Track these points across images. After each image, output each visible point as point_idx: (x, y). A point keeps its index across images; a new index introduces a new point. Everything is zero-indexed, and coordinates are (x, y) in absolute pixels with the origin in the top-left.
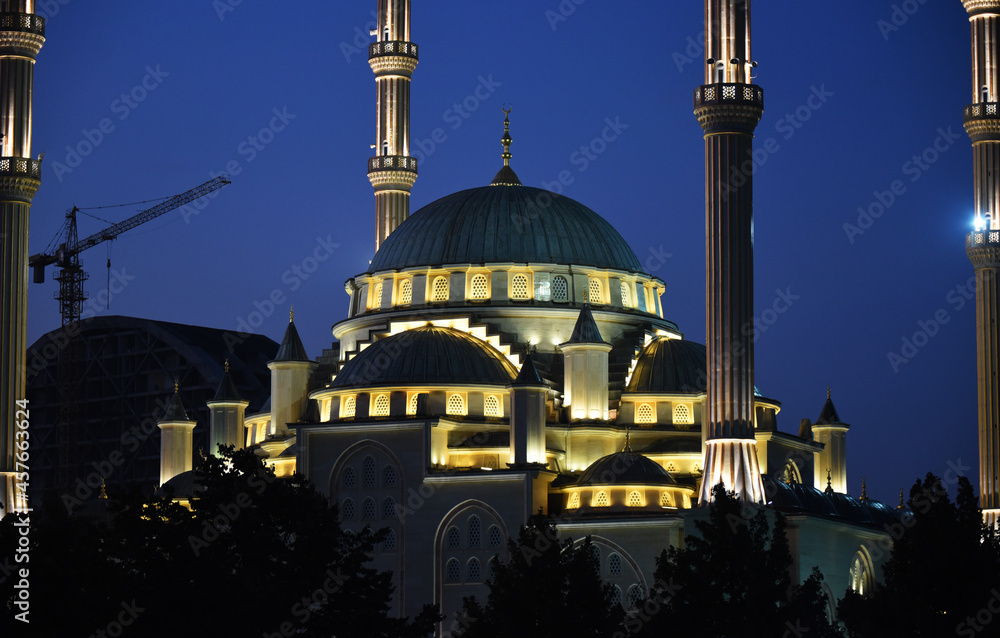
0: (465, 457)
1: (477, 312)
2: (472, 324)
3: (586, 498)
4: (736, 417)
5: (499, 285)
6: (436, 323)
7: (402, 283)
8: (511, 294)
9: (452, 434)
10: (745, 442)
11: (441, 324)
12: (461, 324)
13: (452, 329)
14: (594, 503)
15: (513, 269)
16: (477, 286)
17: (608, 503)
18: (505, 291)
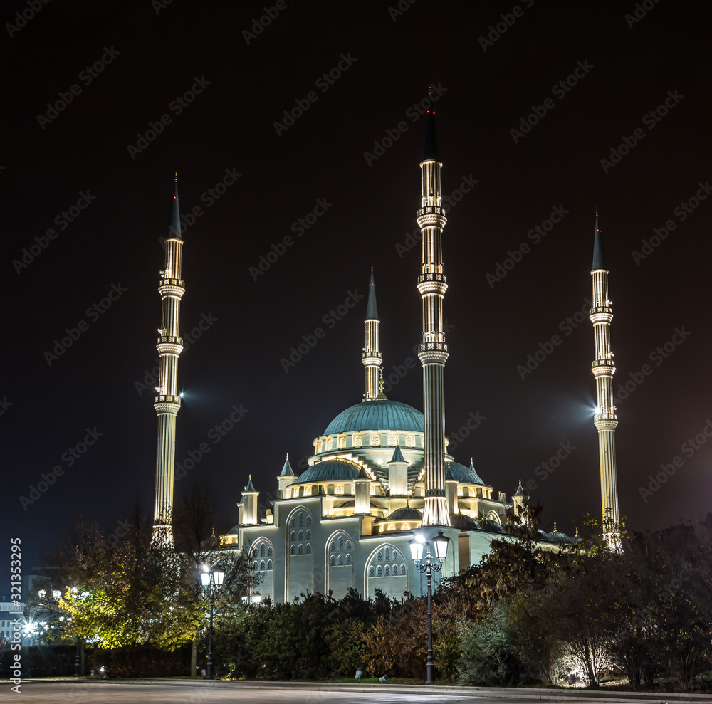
0: (340, 512)
1: (356, 452)
2: (353, 456)
3: (386, 526)
4: (435, 488)
5: (366, 440)
6: (339, 457)
7: (329, 441)
8: (371, 444)
9: (335, 502)
10: (439, 498)
11: (341, 457)
12: (349, 457)
13: (345, 459)
14: (389, 529)
15: (371, 432)
16: (356, 441)
17: (394, 529)
18: (368, 442)
